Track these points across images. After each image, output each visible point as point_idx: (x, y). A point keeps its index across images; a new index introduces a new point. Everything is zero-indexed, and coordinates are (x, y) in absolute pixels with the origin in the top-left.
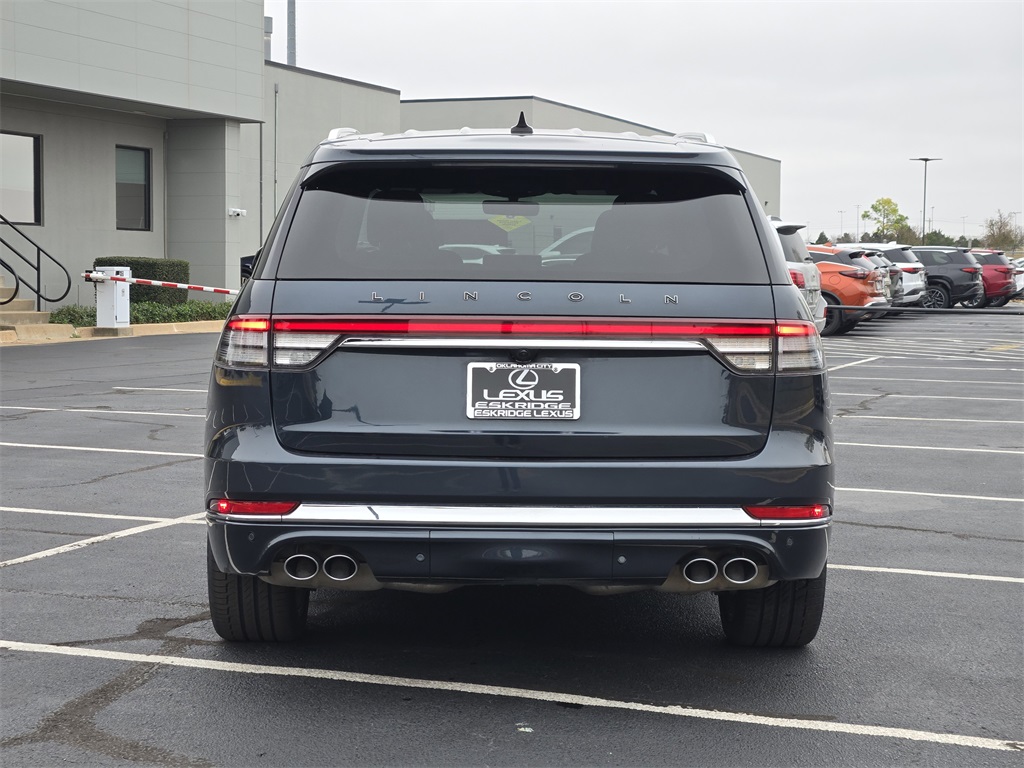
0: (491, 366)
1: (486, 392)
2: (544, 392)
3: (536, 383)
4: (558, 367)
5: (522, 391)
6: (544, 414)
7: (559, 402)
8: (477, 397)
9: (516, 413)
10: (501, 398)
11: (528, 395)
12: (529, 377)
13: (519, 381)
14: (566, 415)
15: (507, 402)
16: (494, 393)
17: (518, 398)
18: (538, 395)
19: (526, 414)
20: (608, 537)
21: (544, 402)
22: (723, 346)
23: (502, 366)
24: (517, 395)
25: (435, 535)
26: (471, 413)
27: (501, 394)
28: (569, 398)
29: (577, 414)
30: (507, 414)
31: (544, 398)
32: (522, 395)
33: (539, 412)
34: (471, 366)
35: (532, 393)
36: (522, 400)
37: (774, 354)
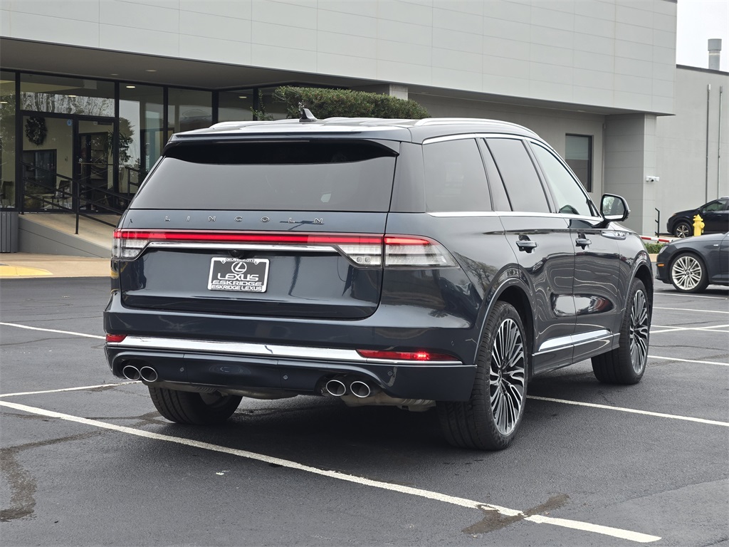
0: (223, 260)
1: (219, 274)
2: (249, 275)
3: (245, 270)
4: (257, 261)
5: (238, 275)
6: (246, 289)
7: (256, 282)
8: (215, 278)
9: (232, 287)
10: (226, 278)
11: (240, 277)
12: (242, 267)
13: (237, 269)
14: (258, 289)
15: (229, 281)
16: (223, 276)
17: (235, 279)
18: (245, 277)
19: (237, 288)
20: (275, 363)
21: (248, 281)
22: (347, 249)
23: (229, 260)
24: (235, 277)
25: (186, 356)
26: (210, 287)
27: (227, 276)
28: (261, 280)
29: (264, 289)
30: (228, 288)
31: (248, 279)
32: (237, 277)
33: (244, 287)
34: (214, 259)
35: (243, 276)
36: (237, 280)
37: (383, 256)
